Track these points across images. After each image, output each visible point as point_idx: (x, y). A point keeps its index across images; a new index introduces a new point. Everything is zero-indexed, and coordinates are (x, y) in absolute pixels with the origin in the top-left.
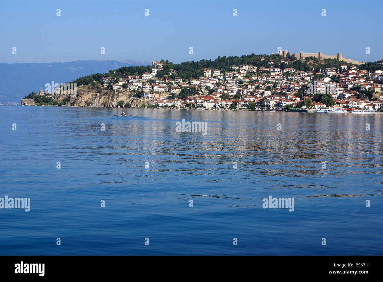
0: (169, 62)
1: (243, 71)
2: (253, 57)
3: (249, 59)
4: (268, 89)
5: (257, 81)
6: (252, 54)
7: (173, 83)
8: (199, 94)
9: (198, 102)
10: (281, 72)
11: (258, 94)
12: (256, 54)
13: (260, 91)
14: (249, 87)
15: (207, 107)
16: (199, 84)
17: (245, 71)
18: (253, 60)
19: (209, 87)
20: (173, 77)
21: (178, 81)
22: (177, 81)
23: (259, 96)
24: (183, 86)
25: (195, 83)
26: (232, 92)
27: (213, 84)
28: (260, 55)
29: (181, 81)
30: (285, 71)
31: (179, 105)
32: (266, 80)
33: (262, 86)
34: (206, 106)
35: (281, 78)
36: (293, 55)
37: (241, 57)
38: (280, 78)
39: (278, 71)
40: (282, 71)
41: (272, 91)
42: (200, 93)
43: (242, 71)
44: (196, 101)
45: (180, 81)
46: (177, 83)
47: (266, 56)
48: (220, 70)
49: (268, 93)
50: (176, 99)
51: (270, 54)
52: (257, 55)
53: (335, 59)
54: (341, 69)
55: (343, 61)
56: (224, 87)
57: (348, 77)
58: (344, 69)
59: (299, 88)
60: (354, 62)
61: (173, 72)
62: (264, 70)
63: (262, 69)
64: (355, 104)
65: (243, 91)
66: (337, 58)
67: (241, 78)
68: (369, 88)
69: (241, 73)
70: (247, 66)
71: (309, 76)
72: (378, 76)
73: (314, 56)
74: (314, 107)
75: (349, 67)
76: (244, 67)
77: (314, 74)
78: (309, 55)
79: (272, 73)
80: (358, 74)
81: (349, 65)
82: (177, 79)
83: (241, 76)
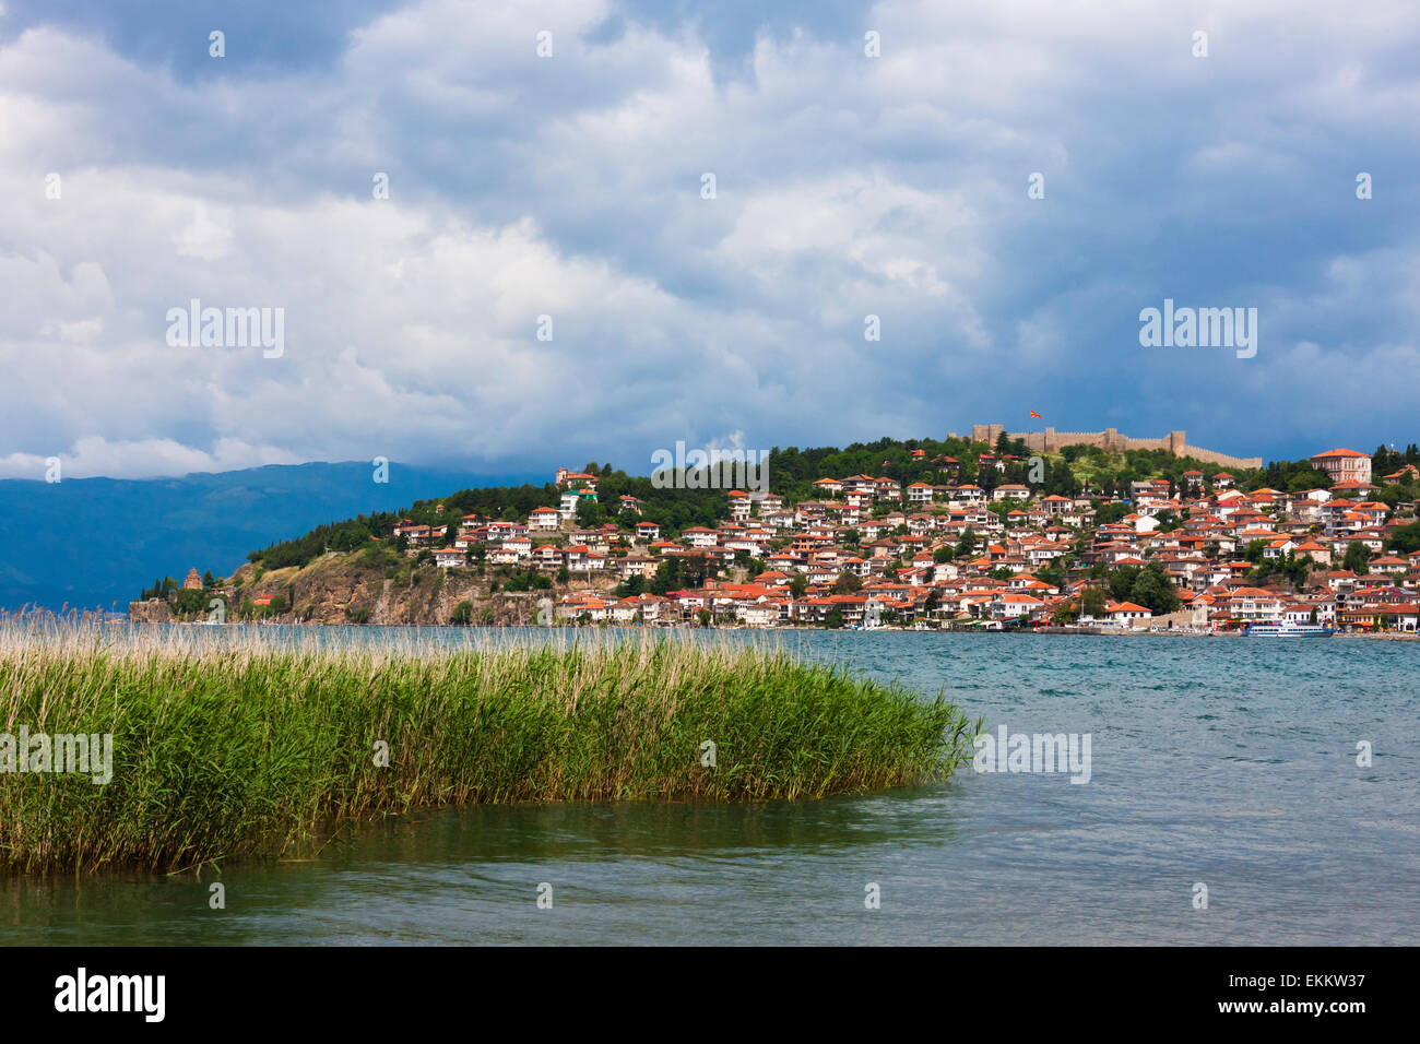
0: (614, 471)
1: (858, 498)
2: (885, 448)
3: (877, 456)
4: (943, 557)
5: (903, 529)
6: (884, 440)
7: (632, 540)
8: (718, 579)
9: (719, 604)
10: (982, 499)
11: (914, 577)
12: (895, 439)
13: (916, 564)
14: (880, 552)
15: (749, 620)
16: (715, 543)
17: (865, 496)
18: (890, 460)
19: (748, 552)
20: (629, 523)
21: (646, 534)
22: (642, 534)
23: (915, 581)
24: (664, 551)
25: (704, 540)
26: (827, 570)
27: (759, 542)
28: (907, 442)
29: (656, 536)
30: (998, 495)
31: (654, 616)
32: (932, 526)
33: (921, 549)
34: (744, 617)
35: (984, 520)
36: (1021, 441)
37: (848, 450)
38: (980, 520)
39: (974, 497)
40: (985, 497)
41: (956, 565)
42: (721, 574)
43: (853, 496)
44: (712, 601)
45: (654, 534)
46: (645, 542)
47: (929, 445)
48: (782, 494)
49: (946, 572)
50: (643, 596)
51: (941, 439)
52: (900, 443)
53: (1162, 452)
54: (1183, 484)
55: (1188, 457)
56: (797, 553)
57: (1216, 515)
58: (1195, 486)
59: (1052, 554)
60: (1224, 460)
61: (629, 503)
62: (925, 492)
63: (921, 491)
64: (1249, 606)
65: (859, 565)
66: (1167, 448)
67: (851, 521)
68: (1292, 552)
69: (851, 504)
70: (868, 482)
71: (1077, 511)
72: (1319, 508)
73: (1090, 442)
74: (1113, 618)
75: (1209, 480)
76: (858, 485)
77: (1094, 506)
78: (1073, 439)
79: (951, 503)
80: (1250, 505)
81: (1211, 473)
82: (642, 528)
83: (852, 514)
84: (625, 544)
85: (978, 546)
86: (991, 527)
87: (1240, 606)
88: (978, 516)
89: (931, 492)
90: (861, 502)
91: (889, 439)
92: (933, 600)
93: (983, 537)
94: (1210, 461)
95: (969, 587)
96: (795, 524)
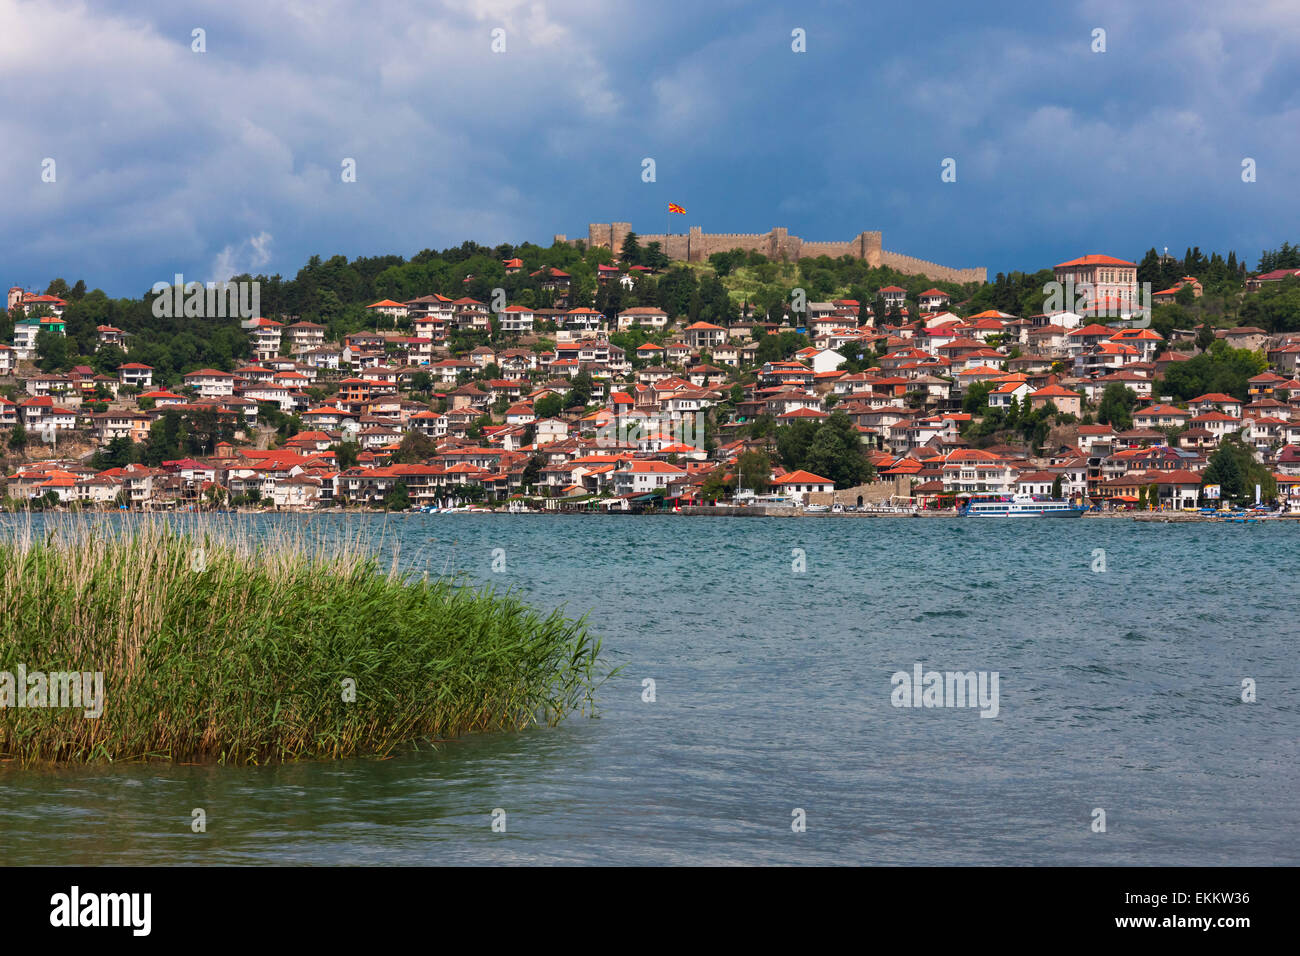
0: (89, 291)
1: (430, 327)
2: (468, 257)
3: (457, 268)
4: (549, 410)
5: (493, 371)
6: (466, 245)
7: (114, 389)
8: (235, 443)
9: (236, 478)
10: (601, 328)
11: (508, 438)
12: (482, 243)
13: (511, 420)
14: (461, 403)
15: (278, 500)
16: (231, 393)
17: (440, 325)
18: (474, 274)
19: (277, 404)
20: (110, 365)
21: (133, 380)
22: (129, 380)
23: (509, 444)
24: (159, 404)
25: (215, 388)
26: (386, 428)
27: (292, 390)
28: (499, 249)
29: (149, 383)
30: (624, 322)
31: (146, 495)
32: (533, 366)
33: (516, 398)
34: (272, 496)
35: (605, 356)
36: (655, 246)
37: (416, 260)
38: (598, 357)
39: (591, 325)
40: (607, 324)
41: (565, 420)
42: (239, 435)
43: (424, 325)
44: (226, 474)
45: (145, 380)
46: (132, 391)
47: (529, 252)
48: (324, 322)
49: (550, 432)
50: (131, 468)
51: (546, 244)
52: (489, 250)
53: (850, 261)
54: (879, 306)
55: (884, 268)
56: (345, 406)
57: (924, 348)
58: (895, 308)
59: (698, 404)
60: (934, 271)
61: (110, 337)
62: (524, 319)
63: (517, 317)
64: (968, 475)
65: (431, 422)
66: (857, 254)
67: (420, 359)
68: (1028, 399)
69: (420, 335)
70: (443, 305)
71: (732, 344)
72: (1065, 338)
73: (750, 248)
74: (782, 493)
75: (914, 299)
76: (430, 309)
77: (756, 337)
78: (725, 243)
79: (560, 334)
80: (970, 334)
81: (917, 290)
82: (130, 371)
83: (422, 349)
84: (104, 394)
85: (596, 394)
86: (614, 367)
87: (956, 474)
88: (597, 352)
89: (531, 319)
90: (435, 333)
91: (472, 244)
92: (535, 469)
93: (603, 380)
94: (916, 272)
95: (584, 452)
96: (342, 364)
